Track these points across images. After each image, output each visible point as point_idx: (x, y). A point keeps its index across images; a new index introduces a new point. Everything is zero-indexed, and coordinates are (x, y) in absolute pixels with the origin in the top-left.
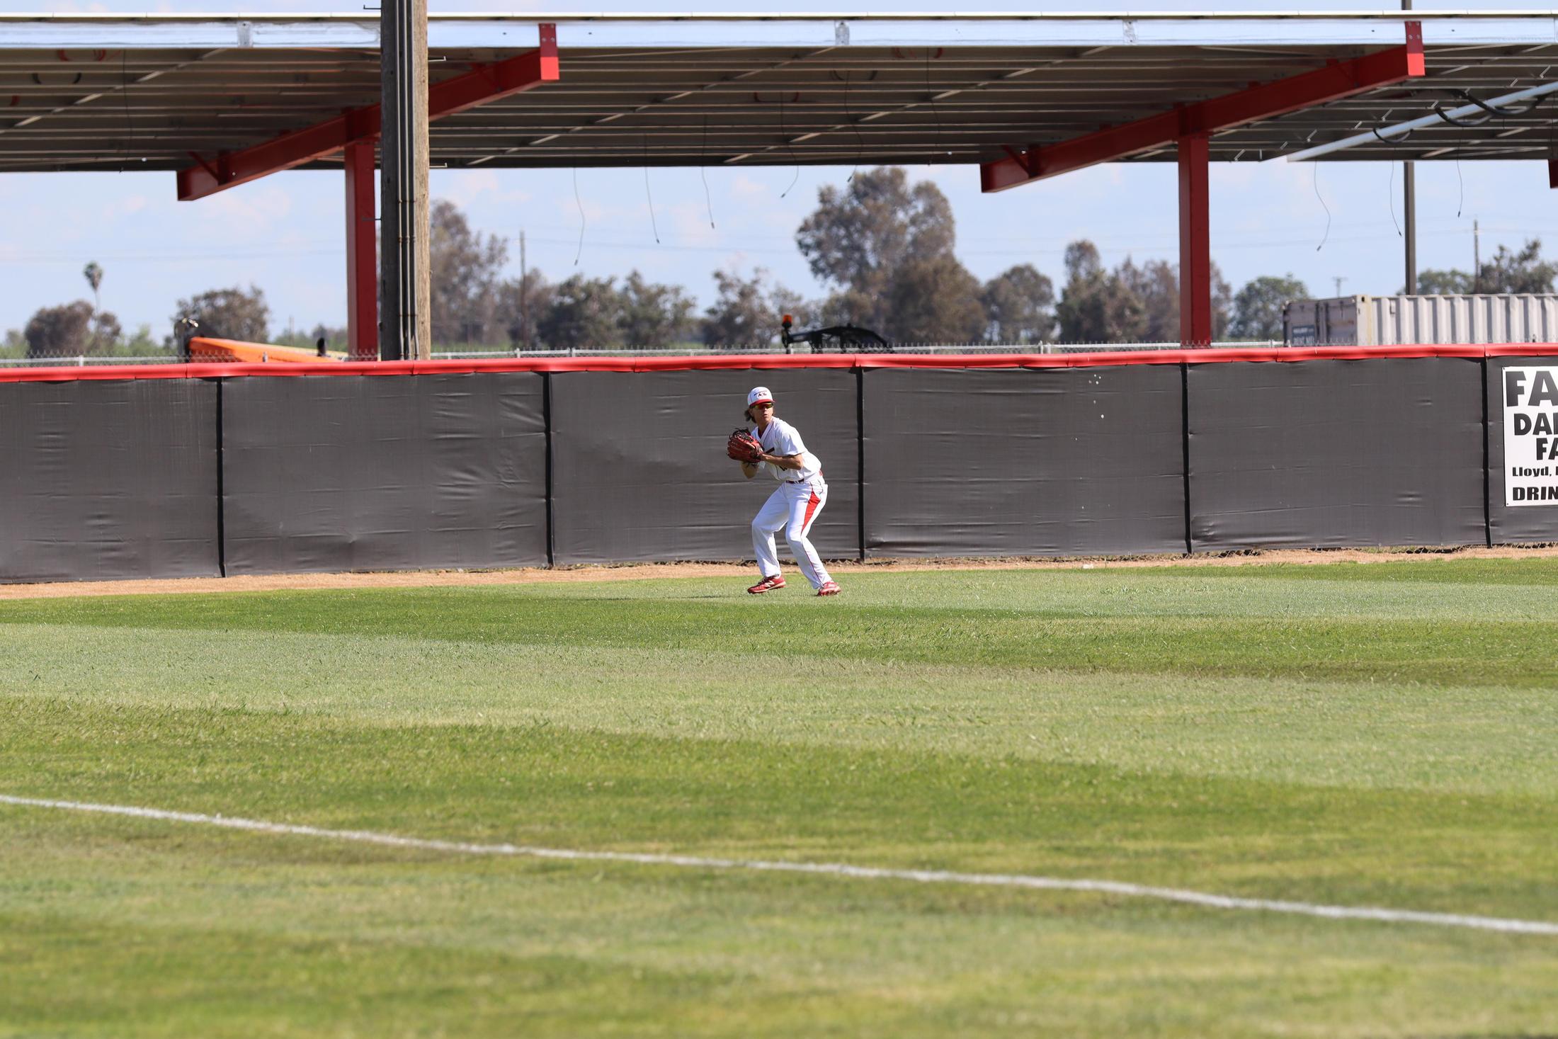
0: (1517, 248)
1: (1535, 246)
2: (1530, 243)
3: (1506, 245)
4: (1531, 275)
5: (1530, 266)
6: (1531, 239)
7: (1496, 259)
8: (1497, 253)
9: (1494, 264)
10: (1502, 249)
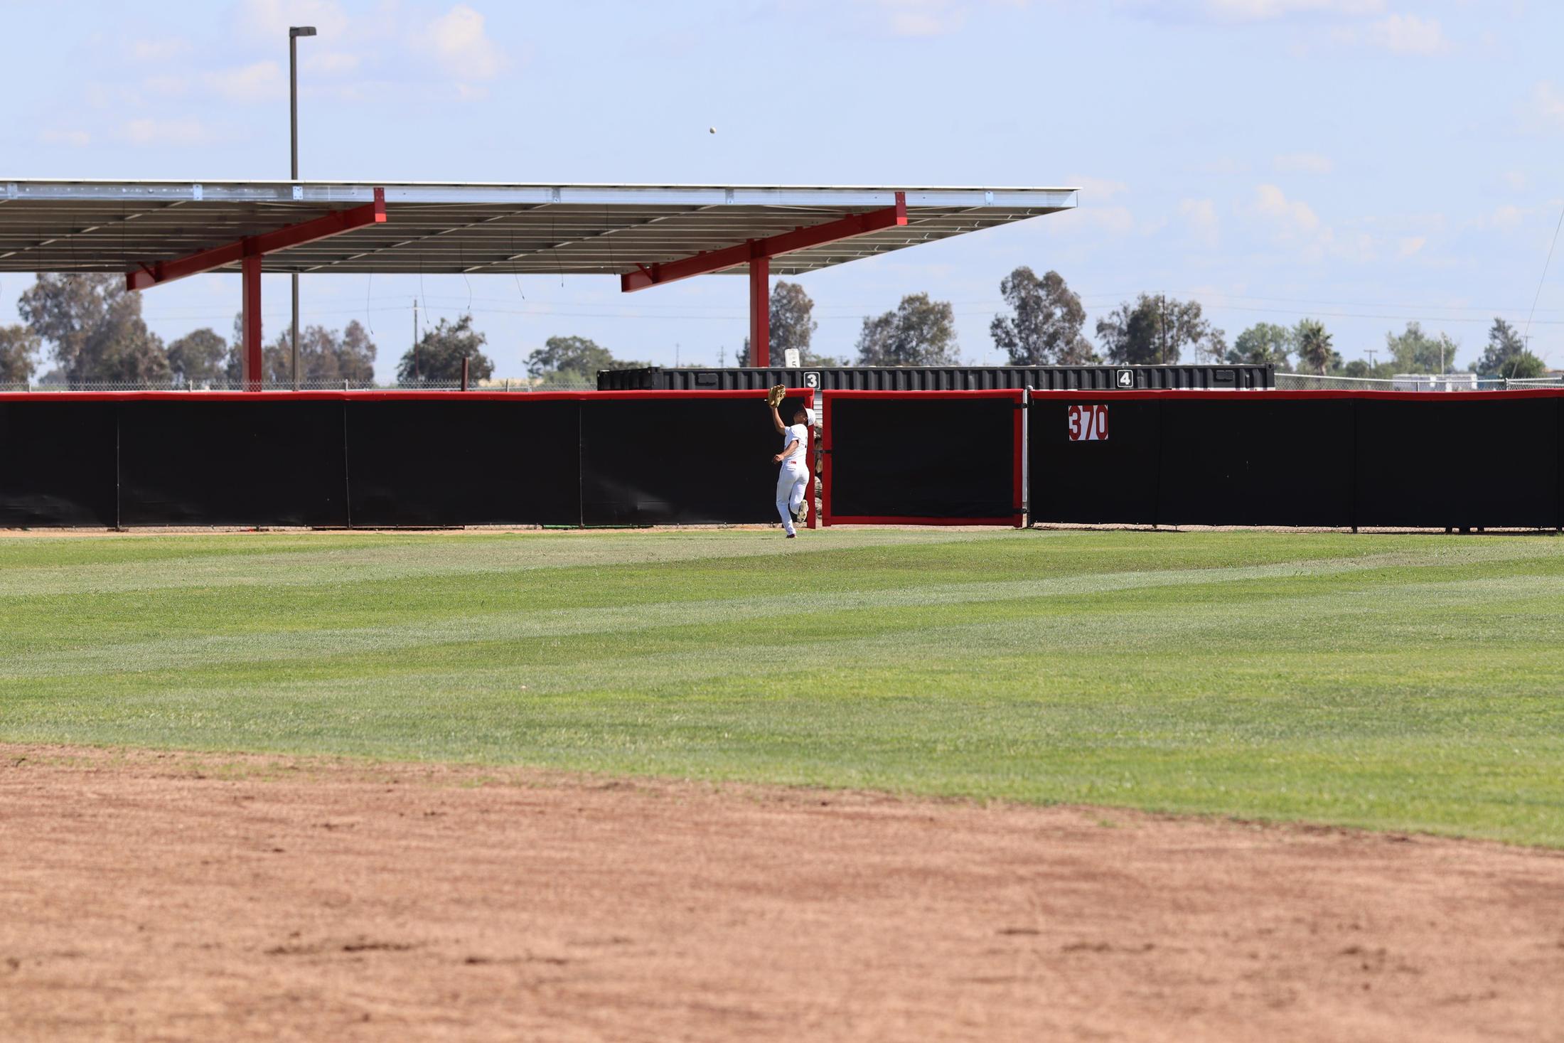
0: (453, 321)
1: (467, 320)
2: (463, 318)
3: (446, 318)
4: (461, 341)
5: (462, 335)
6: (464, 315)
7: (437, 328)
8: (439, 324)
9: (435, 332)
10: (443, 321)
